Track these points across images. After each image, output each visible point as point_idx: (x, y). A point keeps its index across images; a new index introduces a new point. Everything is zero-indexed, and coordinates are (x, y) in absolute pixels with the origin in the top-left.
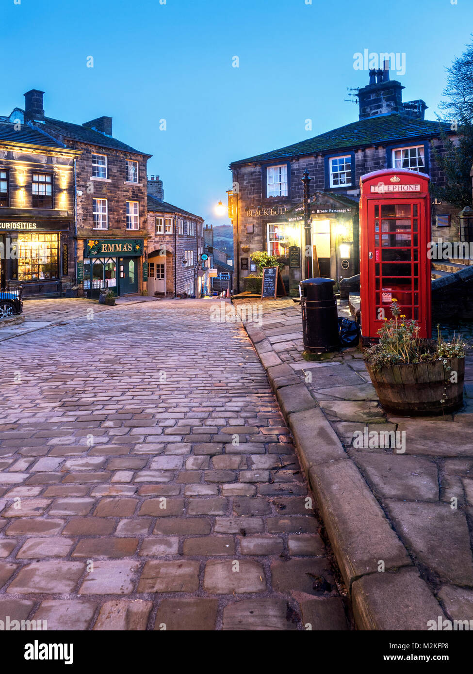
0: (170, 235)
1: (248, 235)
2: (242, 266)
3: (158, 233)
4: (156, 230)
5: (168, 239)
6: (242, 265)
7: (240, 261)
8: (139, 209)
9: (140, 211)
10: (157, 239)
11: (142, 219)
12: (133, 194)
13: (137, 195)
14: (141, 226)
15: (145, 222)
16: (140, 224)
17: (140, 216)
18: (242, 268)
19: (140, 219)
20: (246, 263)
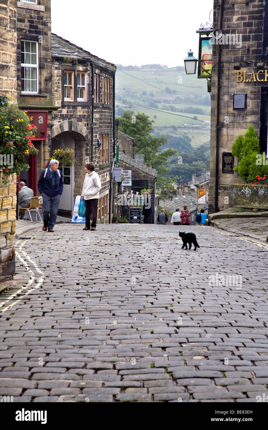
0: (83, 105)
1: (236, 112)
2: (224, 166)
3: (66, 99)
4: (63, 96)
5: (80, 111)
6: (224, 164)
7: (221, 156)
8: (40, 54)
9: (40, 59)
10: (64, 111)
11: (45, 74)
12: (31, 27)
13: (36, 27)
14: (43, 86)
15: (49, 79)
16: (40, 83)
17: (41, 67)
18: (223, 170)
19: (40, 74)
20: (230, 162)
